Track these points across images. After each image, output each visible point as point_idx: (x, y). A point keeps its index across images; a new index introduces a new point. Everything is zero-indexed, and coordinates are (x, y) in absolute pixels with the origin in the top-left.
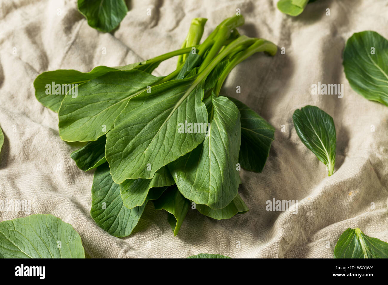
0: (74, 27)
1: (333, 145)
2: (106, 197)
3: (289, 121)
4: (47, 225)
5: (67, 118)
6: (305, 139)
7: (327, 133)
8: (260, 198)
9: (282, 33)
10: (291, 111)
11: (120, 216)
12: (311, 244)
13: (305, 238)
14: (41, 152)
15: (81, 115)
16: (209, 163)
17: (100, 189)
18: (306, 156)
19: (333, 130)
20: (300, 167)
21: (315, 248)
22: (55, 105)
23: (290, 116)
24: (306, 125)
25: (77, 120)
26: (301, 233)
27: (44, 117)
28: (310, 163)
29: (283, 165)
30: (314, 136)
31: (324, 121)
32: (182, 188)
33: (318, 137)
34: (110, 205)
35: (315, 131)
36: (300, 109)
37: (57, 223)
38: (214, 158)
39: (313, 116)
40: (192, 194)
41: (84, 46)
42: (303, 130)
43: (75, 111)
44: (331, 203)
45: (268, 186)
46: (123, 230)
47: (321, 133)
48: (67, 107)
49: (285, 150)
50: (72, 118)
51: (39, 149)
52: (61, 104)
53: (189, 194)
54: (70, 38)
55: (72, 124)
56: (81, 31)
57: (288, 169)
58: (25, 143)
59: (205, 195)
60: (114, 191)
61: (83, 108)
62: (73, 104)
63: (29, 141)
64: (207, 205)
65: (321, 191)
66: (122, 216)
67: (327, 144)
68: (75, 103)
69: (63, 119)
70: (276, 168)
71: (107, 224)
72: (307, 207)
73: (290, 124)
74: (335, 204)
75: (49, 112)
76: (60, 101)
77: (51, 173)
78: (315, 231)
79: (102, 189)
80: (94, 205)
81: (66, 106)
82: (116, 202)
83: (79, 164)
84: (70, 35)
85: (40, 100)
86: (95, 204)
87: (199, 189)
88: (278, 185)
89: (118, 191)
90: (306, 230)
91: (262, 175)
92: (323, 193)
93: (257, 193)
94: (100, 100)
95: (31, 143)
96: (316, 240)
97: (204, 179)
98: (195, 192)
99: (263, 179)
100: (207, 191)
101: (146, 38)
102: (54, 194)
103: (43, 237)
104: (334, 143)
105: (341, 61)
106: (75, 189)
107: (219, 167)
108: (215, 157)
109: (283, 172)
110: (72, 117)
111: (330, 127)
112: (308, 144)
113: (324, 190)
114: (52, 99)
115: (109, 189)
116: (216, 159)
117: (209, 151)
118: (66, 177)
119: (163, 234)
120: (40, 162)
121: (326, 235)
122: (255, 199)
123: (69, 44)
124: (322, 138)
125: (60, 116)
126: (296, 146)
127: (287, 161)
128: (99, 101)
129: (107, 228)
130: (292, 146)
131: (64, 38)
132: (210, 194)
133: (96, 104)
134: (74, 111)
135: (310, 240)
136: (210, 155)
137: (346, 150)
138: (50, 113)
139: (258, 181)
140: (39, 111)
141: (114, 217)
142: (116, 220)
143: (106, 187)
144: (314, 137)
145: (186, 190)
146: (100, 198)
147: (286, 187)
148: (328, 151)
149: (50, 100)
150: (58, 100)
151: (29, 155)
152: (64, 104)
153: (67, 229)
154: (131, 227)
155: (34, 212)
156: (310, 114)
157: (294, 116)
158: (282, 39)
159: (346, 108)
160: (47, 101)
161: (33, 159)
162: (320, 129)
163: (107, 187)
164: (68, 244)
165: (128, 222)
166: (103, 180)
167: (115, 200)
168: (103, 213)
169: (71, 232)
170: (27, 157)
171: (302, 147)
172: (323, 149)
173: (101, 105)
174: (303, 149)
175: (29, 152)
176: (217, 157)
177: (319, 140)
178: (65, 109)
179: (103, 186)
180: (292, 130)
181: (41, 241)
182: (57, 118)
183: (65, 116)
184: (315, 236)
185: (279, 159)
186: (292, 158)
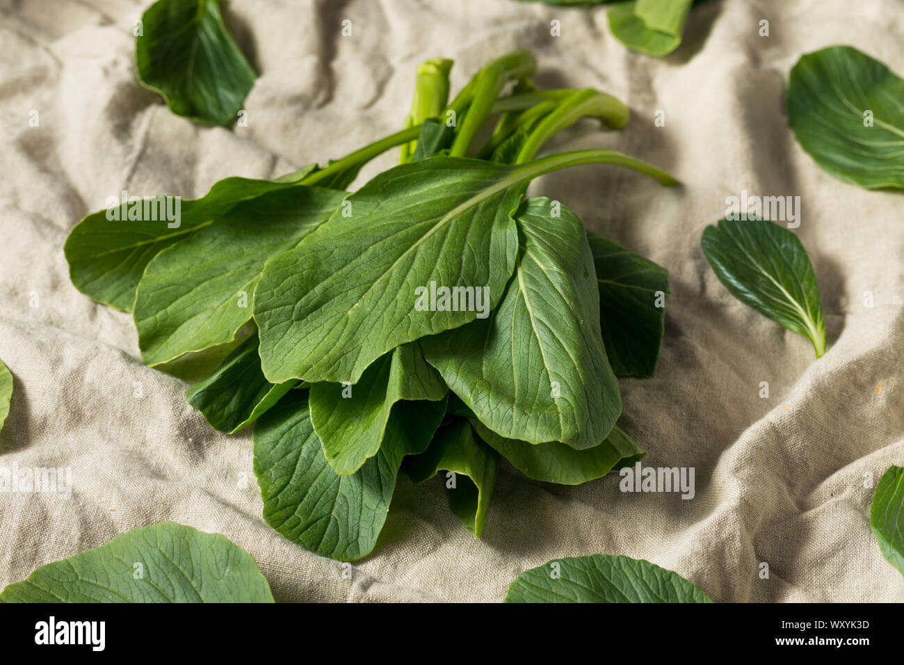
0: (135, 124)
1: (812, 292)
2: (293, 478)
3: (695, 256)
4: (161, 549)
5: (156, 325)
6: (741, 287)
7: (790, 269)
8: (663, 431)
9: (631, 79)
10: (696, 233)
11: (339, 515)
12: (810, 514)
13: (791, 503)
14: (110, 397)
15: (189, 310)
16: (539, 346)
17: (274, 464)
18: (751, 328)
19: (802, 262)
20: (742, 351)
21: (820, 519)
22: (121, 297)
23: (694, 244)
24: (737, 258)
25: (181, 324)
26: (780, 492)
27: (101, 327)
28: (764, 342)
29: (702, 352)
30: (761, 279)
31: (777, 244)
32: (490, 414)
33: (771, 278)
34: (307, 495)
35: (761, 268)
36: (715, 224)
37: (186, 538)
38: (548, 334)
39: (748, 235)
40: (518, 423)
41: (167, 161)
42: (734, 269)
43: (174, 304)
44: (836, 416)
45: (677, 402)
46: (354, 543)
47: (776, 269)
48: (153, 297)
49: (698, 320)
50: (168, 321)
51: (105, 391)
52: (137, 293)
53: (508, 426)
54: (131, 147)
55: (172, 337)
56: (153, 132)
57: (714, 360)
58: (67, 382)
59: (550, 419)
60: (310, 461)
61: (191, 294)
62: (165, 287)
63: (77, 374)
64: (561, 441)
65: (809, 387)
66: (344, 514)
67: (795, 291)
68: (169, 285)
69: (148, 326)
70: (687, 360)
71: (310, 535)
72: (783, 428)
73: (699, 262)
74: (848, 417)
75: (109, 314)
76: (132, 286)
77: (142, 444)
78: (812, 486)
79: (280, 462)
80: (269, 500)
81: (148, 296)
82: (321, 486)
83: (211, 418)
84: (130, 142)
85: (83, 288)
86: (269, 496)
87: (532, 409)
88: (699, 395)
89: (320, 460)
90: (791, 485)
91: (655, 381)
92: (815, 392)
93: (654, 421)
94: (228, 269)
95: (82, 379)
96: (819, 503)
97: (538, 386)
98: (524, 418)
99: (661, 388)
100: (553, 409)
101: (311, 128)
102: (161, 484)
103: (154, 578)
104: (814, 287)
105: (784, 120)
106: (209, 471)
107: (566, 352)
108: (550, 331)
109: (705, 366)
110: (166, 319)
111: (795, 255)
112: (751, 296)
113: (816, 385)
114: (114, 282)
115: (297, 460)
116: (553, 334)
117: (532, 320)
118: (182, 447)
119: (445, 541)
120: (110, 423)
121: (840, 489)
122: (652, 435)
123: (130, 161)
124: (780, 279)
125: (139, 320)
126: (722, 309)
127: (708, 342)
128: (227, 272)
129: (313, 544)
130: (713, 311)
131: (117, 149)
132: (561, 415)
133: (219, 279)
134: (171, 303)
135: (804, 507)
136: (535, 330)
137: (843, 301)
138: (112, 317)
139: (649, 395)
140: (87, 315)
141: (324, 519)
142: (330, 526)
143: (287, 457)
144: (763, 281)
145: (501, 418)
146: (279, 483)
147: (719, 398)
148: (802, 306)
149: (108, 286)
150: (128, 284)
151: (80, 410)
152: (143, 292)
153: (213, 546)
154: (370, 533)
155: (120, 532)
156: (742, 233)
157: (704, 241)
158: (634, 91)
159: (818, 215)
160: (101, 289)
161: (92, 417)
162: (771, 263)
163: (290, 457)
164: (222, 581)
165: (362, 524)
166: (277, 443)
167: (317, 481)
168: (293, 513)
169: (225, 551)
170: (76, 417)
171: (736, 308)
172: (788, 301)
173: (232, 278)
174: (741, 314)
175: (80, 401)
176: (554, 331)
177: (775, 286)
178: (147, 303)
179: (279, 455)
180: (705, 276)
181: (153, 589)
182: (132, 324)
183: (151, 320)
184: (814, 496)
185: (690, 340)
186: (718, 335)
